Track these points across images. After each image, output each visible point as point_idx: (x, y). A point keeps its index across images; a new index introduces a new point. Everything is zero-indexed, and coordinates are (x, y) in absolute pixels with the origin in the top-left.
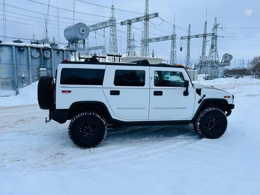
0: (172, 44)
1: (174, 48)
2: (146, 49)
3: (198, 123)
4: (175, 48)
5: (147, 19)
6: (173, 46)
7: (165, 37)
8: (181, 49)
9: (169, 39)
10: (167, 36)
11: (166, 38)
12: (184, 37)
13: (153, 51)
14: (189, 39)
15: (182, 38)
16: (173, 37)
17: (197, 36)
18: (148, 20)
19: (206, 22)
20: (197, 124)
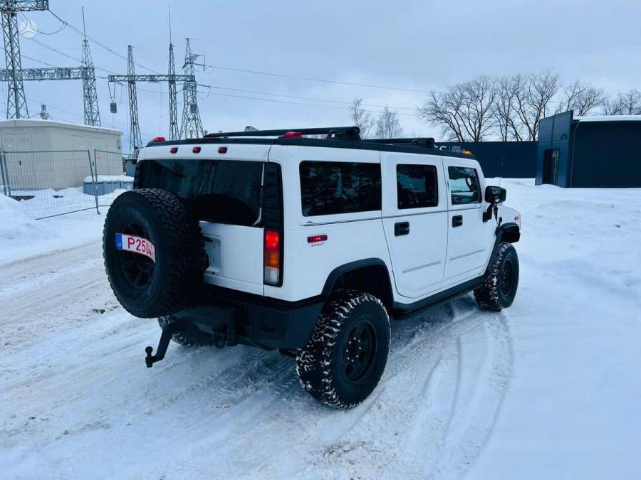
0: (86, 91)
1: (90, 103)
2: (17, 100)
3: (495, 280)
4: (95, 103)
5: (9, 9)
6: (89, 97)
7: (59, 69)
8: (114, 108)
9: (72, 76)
10: (67, 69)
11: (64, 73)
12: (119, 76)
13: (44, 107)
14: (132, 82)
15: (112, 79)
16: (87, 74)
17: (152, 79)
18: (13, 15)
19: (171, 45)
20: (493, 282)
